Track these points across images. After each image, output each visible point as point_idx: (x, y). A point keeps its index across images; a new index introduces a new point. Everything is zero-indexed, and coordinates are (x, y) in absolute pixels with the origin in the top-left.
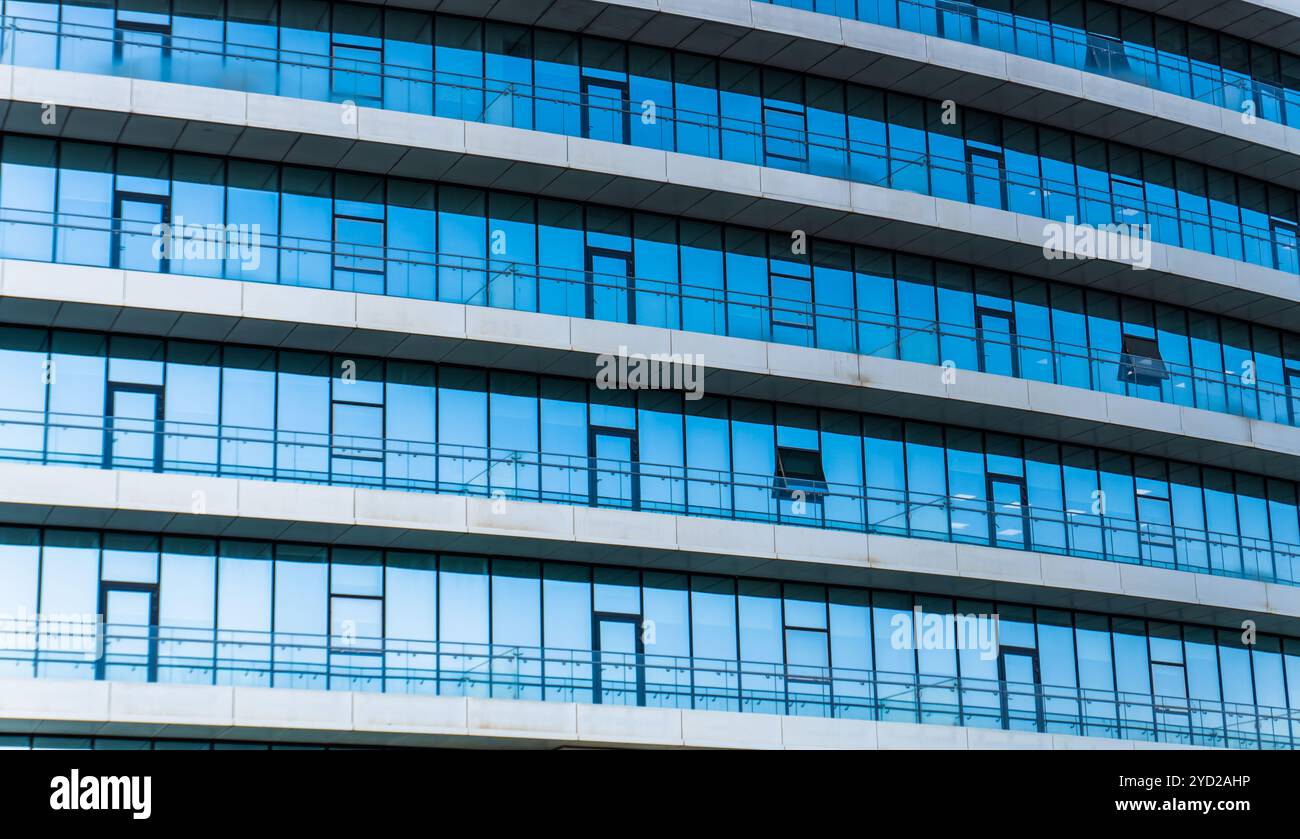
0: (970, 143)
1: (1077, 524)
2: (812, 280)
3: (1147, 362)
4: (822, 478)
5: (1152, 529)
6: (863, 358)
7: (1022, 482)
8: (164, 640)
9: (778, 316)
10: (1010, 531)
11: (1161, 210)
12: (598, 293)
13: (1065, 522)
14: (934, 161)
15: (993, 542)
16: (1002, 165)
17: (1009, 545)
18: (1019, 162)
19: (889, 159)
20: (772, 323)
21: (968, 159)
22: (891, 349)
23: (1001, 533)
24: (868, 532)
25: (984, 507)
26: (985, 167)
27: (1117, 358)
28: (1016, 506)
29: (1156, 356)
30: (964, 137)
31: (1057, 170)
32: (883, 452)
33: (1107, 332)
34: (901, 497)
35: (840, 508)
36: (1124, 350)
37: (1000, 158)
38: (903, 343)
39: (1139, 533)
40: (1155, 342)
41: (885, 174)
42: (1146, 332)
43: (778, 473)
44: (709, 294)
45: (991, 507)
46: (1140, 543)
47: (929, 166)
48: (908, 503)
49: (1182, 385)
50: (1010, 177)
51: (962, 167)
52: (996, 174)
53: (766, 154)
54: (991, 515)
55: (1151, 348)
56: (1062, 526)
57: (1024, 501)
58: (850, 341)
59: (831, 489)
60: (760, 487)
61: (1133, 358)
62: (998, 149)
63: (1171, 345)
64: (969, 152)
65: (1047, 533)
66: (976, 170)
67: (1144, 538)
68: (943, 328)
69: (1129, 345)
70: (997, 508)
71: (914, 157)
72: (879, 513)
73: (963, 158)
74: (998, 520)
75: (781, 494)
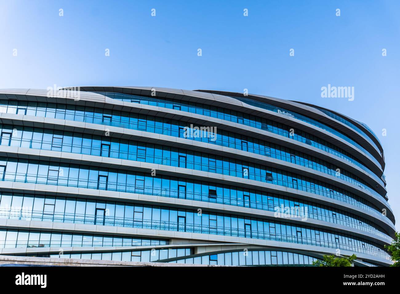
0: (242, 140)
1: (258, 204)
2: (216, 162)
3: (270, 177)
4: (216, 195)
5: (271, 205)
6: (224, 175)
7: (249, 196)
8: (106, 218)
9: (210, 168)
10: (247, 205)
11: (273, 152)
12: (180, 163)
13: (256, 203)
14: (236, 143)
15: (244, 206)
16: (247, 144)
17: (247, 207)
18: (250, 144)
19: (229, 142)
20: (209, 169)
21: (242, 143)
22: (228, 174)
23: (245, 205)
24: (224, 204)
25: (243, 200)
26: (244, 144)
27: (265, 176)
28: (248, 200)
29: (272, 176)
30: (241, 139)
31: (256, 145)
32: (227, 190)
33: (264, 172)
34: (229, 198)
35: (219, 200)
36: (266, 175)
37: (247, 143)
38: (230, 173)
39: (268, 205)
40: (271, 174)
41: (228, 145)
42: (270, 172)
43: (209, 194)
44: (199, 164)
45: (244, 200)
46: (268, 207)
47: (235, 144)
48: (230, 199)
49: (276, 181)
50: (249, 146)
51: (241, 144)
52: (246, 146)
53: (209, 141)
54: (244, 202)
55: (271, 175)
56: (255, 204)
57: (249, 200)
58: (222, 172)
59: (218, 197)
60: (206, 196)
61: (268, 176)
62: (247, 142)
63: (274, 175)
64: (242, 142)
65: (253, 205)
66: (243, 145)
67: (269, 206)
68: (237, 171)
69: (267, 174)
70: (245, 201)
71: (233, 142)
72: (225, 201)
73: (241, 143)
74: (245, 202)
75: (209, 197)
